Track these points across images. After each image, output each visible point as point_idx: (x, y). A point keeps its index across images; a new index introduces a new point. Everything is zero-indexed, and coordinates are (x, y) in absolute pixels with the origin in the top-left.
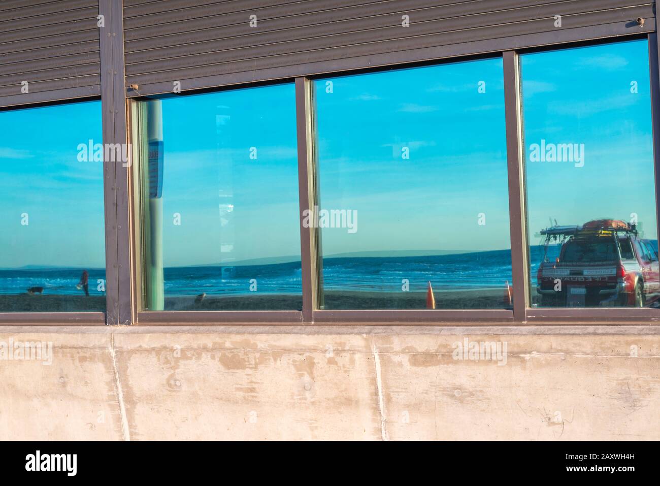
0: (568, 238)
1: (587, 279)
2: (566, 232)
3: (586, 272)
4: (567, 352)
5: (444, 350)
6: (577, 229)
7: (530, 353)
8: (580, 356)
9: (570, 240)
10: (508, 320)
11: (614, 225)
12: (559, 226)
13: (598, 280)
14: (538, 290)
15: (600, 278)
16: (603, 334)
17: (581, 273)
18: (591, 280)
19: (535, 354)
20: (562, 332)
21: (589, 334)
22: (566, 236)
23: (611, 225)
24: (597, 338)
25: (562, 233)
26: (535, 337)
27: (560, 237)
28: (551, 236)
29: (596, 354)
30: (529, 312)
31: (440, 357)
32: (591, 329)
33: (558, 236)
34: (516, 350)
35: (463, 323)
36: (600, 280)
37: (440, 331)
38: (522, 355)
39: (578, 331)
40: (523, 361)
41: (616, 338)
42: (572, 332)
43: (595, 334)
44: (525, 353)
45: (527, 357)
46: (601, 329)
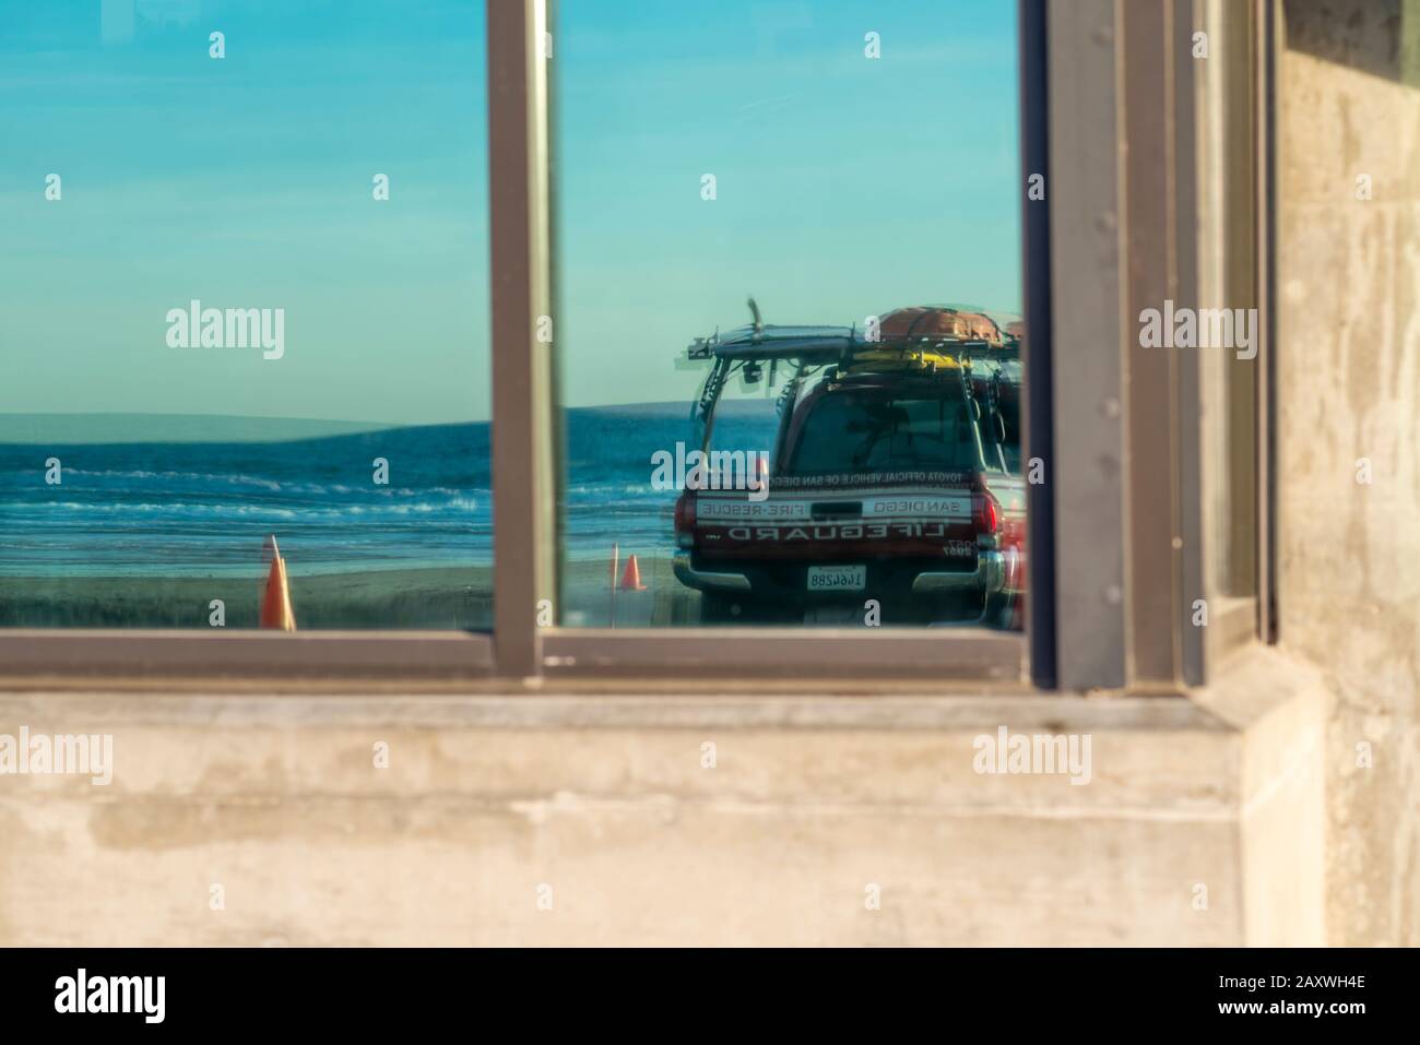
0: (816, 376)
1: (871, 531)
2: (809, 350)
3: (869, 507)
4: (686, 794)
5: (226, 787)
6: (851, 339)
7: (548, 795)
8: (728, 807)
9: (824, 383)
10: (474, 673)
11: (958, 331)
12: (770, 327)
13: (909, 533)
14: (679, 571)
15: (918, 528)
16: (816, 728)
17: (854, 509)
18: (884, 534)
19: (565, 802)
20: (669, 718)
21: (764, 727)
22: (810, 368)
23: (950, 330)
24: (794, 741)
25: (787, 355)
26: (570, 739)
27: (773, 368)
28: (735, 363)
29: (787, 800)
30: (553, 646)
31: (209, 814)
32: (774, 707)
33: (765, 365)
34: (497, 785)
35: (302, 684)
36: (919, 533)
37: (216, 711)
38: (519, 807)
39: (725, 717)
40: (522, 826)
41: (861, 742)
42: (705, 718)
43: (787, 726)
44: (530, 796)
45: (537, 811)
46: (809, 708)
